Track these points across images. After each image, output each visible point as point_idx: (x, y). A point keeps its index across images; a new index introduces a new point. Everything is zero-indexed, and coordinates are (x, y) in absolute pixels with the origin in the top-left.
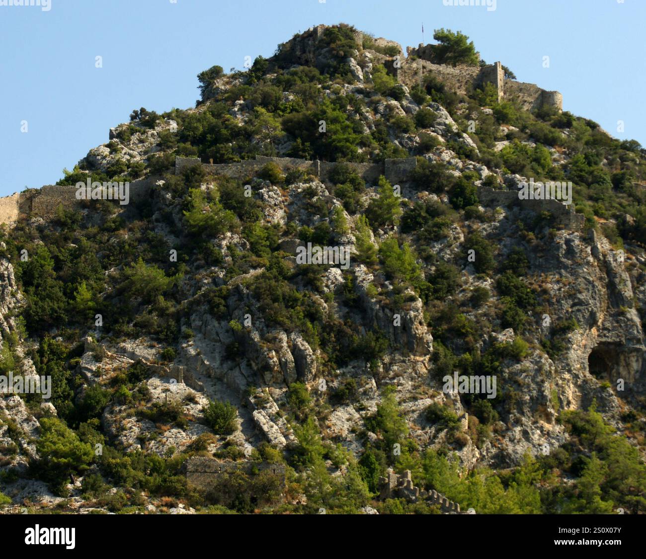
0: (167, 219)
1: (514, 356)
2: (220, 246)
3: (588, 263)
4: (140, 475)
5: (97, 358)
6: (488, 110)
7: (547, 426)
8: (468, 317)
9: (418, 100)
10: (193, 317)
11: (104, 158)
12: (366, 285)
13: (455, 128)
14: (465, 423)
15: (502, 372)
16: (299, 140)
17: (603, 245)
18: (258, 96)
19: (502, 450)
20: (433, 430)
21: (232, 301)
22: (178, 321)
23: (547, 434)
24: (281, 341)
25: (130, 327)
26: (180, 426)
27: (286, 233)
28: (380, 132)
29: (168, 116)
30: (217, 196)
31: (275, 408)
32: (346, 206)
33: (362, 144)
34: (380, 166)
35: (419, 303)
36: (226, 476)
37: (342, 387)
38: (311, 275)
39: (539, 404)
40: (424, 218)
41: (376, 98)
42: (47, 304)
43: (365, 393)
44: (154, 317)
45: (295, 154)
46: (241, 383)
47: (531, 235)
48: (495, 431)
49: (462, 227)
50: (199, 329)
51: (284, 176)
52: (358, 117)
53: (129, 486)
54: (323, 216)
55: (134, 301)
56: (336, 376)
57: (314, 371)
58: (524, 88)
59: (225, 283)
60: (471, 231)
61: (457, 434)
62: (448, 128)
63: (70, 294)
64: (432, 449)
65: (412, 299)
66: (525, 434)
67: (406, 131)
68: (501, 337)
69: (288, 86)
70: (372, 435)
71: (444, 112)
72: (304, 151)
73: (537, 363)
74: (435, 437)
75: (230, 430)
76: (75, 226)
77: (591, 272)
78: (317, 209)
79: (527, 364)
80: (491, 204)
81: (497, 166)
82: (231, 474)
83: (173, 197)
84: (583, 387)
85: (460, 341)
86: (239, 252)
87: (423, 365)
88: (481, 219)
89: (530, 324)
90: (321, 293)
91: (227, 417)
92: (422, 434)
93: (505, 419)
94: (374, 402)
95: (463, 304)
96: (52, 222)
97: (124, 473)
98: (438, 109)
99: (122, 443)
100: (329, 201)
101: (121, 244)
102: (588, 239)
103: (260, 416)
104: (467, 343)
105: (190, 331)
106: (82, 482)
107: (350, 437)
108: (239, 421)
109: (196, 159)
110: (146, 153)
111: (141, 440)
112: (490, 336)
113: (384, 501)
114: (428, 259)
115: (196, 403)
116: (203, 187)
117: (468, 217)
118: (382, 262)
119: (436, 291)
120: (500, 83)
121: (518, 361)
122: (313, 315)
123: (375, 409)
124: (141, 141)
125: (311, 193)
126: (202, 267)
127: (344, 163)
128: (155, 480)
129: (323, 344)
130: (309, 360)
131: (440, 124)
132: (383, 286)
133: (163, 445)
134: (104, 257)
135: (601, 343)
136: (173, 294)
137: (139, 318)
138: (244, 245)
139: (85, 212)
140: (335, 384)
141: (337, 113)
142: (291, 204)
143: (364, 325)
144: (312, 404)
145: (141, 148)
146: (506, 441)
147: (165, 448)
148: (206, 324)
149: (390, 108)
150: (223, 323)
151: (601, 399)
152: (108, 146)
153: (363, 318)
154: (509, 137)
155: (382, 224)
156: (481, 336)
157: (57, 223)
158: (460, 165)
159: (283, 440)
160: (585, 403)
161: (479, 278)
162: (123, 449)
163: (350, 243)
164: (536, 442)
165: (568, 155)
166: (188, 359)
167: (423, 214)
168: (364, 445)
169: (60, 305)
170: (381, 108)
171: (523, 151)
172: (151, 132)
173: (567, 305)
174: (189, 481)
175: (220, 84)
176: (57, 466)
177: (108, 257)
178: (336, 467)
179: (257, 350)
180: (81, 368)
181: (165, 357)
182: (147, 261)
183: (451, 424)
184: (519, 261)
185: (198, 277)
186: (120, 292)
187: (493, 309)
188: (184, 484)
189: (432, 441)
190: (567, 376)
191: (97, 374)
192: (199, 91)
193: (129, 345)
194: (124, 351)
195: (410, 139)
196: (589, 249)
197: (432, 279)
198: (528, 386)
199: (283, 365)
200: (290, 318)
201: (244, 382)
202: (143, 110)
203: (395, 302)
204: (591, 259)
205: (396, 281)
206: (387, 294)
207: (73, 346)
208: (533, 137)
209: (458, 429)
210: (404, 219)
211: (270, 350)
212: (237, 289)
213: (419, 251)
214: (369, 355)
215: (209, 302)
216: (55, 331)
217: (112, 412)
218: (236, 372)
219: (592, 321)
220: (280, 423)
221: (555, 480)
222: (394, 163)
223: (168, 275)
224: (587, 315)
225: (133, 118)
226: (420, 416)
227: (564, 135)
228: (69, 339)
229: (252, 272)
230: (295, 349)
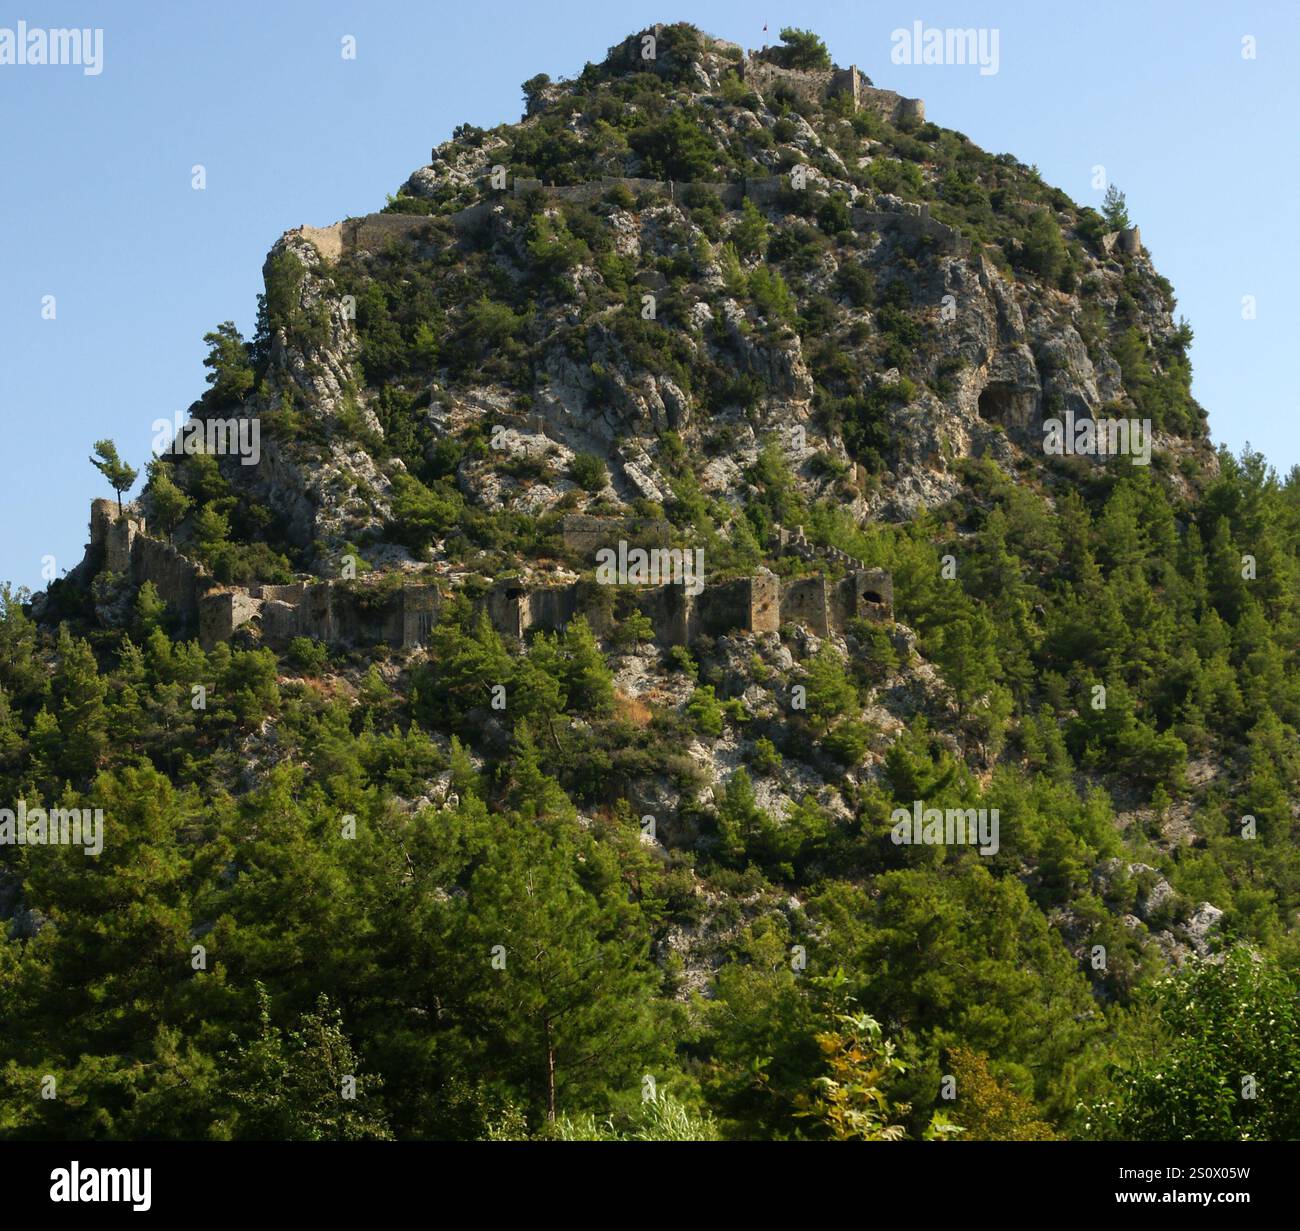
0: (509, 250)
1: (900, 398)
2: (572, 280)
3: (976, 292)
4: (510, 537)
5: (447, 408)
6: (846, 122)
7: (939, 476)
8: (848, 356)
9: (774, 110)
10: (548, 360)
11: (430, 181)
12: (738, 322)
13: (818, 142)
14: (854, 472)
15: (888, 416)
16: (649, 158)
17: (992, 272)
18: (597, 107)
19: (891, 503)
20: (819, 482)
21: (591, 341)
22: (531, 365)
23: (939, 485)
24: (649, 385)
25: (478, 373)
26: (545, 481)
27: (642, 265)
28: (736, 148)
29: (495, 132)
30: (563, 223)
31: (647, 461)
32: (706, 231)
33: (718, 162)
34: (740, 185)
35: (797, 340)
36: (607, 535)
37: (718, 436)
38: (677, 311)
39: (930, 452)
40: (793, 245)
41: (730, 108)
42: (385, 348)
43: (743, 442)
44: (505, 361)
45: (644, 174)
46: (608, 434)
47: (912, 263)
48: (884, 482)
49: (836, 254)
50: (556, 374)
51: (634, 199)
52: (709, 130)
53: (499, 548)
54: (682, 244)
55: (480, 344)
56: (710, 424)
57: (686, 418)
58: (883, 96)
59: (582, 322)
60: (845, 259)
61: (846, 486)
62: (810, 141)
63: (410, 337)
64: (821, 502)
65: (789, 336)
66: (916, 485)
67: (764, 146)
68: (885, 378)
69: (629, 96)
70: (754, 489)
71: (805, 123)
72: (655, 170)
73: (926, 406)
74: (822, 489)
75: (600, 486)
76: (406, 260)
77: (981, 304)
78: (674, 237)
79: (915, 407)
80: (865, 228)
81: (867, 185)
82: (611, 532)
83: (514, 225)
84: (973, 432)
85: (841, 383)
86: (593, 287)
87: (803, 408)
88: (856, 245)
89: (915, 362)
90: (688, 331)
91: (596, 471)
92: (808, 486)
93: (893, 469)
94: (753, 453)
95: (842, 342)
96: (379, 255)
97: (491, 534)
98: (798, 120)
99: (482, 502)
100: (687, 227)
101: (460, 280)
102: (975, 267)
103: (631, 469)
104: (849, 385)
105: (546, 376)
106: (445, 545)
107: (730, 491)
108: (608, 475)
109: (535, 182)
110: (475, 175)
111: (504, 498)
112: (874, 377)
113: (776, 559)
114: (800, 292)
115: (560, 456)
116: (547, 213)
117: (841, 242)
118: (752, 296)
119: (812, 327)
120: (856, 91)
121: (906, 404)
122: (681, 356)
123: (755, 459)
124: (469, 162)
125: (666, 218)
126: (554, 304)
127: (699, 183)
128: (527, 540)
129: (694, 389)
130: (681, 406)
131: (801, 138)
132: (756, 322)
133: (529, 503)
134: (442, 294)
135: (991, 383)
136: (523, 335)
137: (487, 363)
138: (597, 279)
139: (416, 243)
140: (710, 433)
141: (689, 126)
142: (644, 231)
143: (738, 366)
144: (686, 455)
145: (469, 169)
146: (895, 493)
147: (532, 507)
148: (563, 367)
149: (744, 120)
150: (583, 367)
151: (994, 445)
152: (431, 168)
153: (736, 359)
154: (872, 152)
155: (747, 253)
156: (864, 377)
157: (386, 257)
158: (827, 184)
159: (659, 494)
160: (977, 449)
161: (858, 313)
162: (485, 508)
163: (715, 274)
164: (927, 493)
165: (938, 172)
166: (546, 408)
167: (792, 241)
168: (746, 499)
169: (399, 348)
170: (735, 120)
171: (889, 167)
172: (478, 151)
173: (954, 341)
174: (566, 541)
175: (547, 95)
176: (416, 528)
177: (447, 295)
178: (719, 524)
179: (624, 397)
180: (429, 420)
181: (520, 406)
182: (492, 298)
183: (840, 475)
184: (900, 292)
185: (550, 315)
186: (465, 334)
187: (875, 347)
188: (562, 545)
189: (820, 492)
190: (957, 420)
191: (448, 426)
192: (524, 104)
193: (479, 394)
194: (474, 400)
195: (769, 155)
196: (977, 278)
197: (806, 314)
198: (918, 432)
199: (653, 412)
200: (658, 359)
201: (611, 432)
202: (467, 126)
203: (772, 340)
204: (979, 288)
205: (771, 317)
206: (762, 331)
207: (416, 395)
208: (898, 152)
209: (846, 479)
210: (771, 246)
211: (638, 396)
212: (595, 328)
213: (791, 282)
214: (745, 400)
215: (566, 343)
216: (395, 379)
217: (467, 468)
218: (601, 421)
219: (982, 359)
220: (654, 476)
221: (951, 534)
222: (756, 183)
223: (516, 313)
224: (976, 351)
225: (456, 135)
226: (804, 466)
227: (931, 148)
228: (412, 387)
229: (610, 308)
230: (664, 394)
